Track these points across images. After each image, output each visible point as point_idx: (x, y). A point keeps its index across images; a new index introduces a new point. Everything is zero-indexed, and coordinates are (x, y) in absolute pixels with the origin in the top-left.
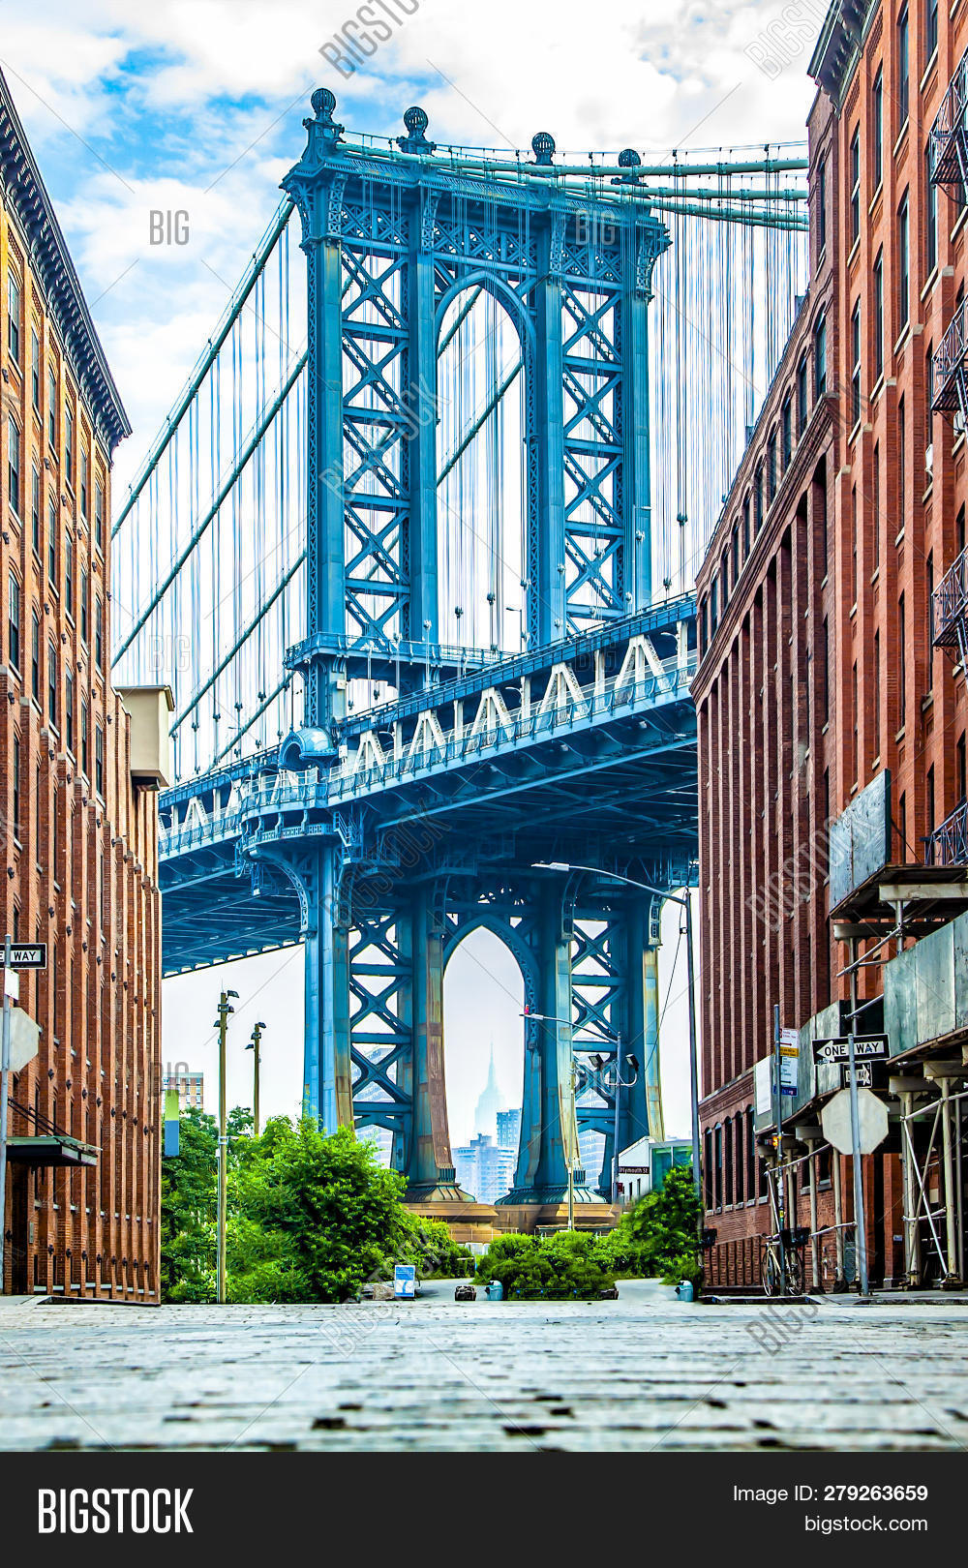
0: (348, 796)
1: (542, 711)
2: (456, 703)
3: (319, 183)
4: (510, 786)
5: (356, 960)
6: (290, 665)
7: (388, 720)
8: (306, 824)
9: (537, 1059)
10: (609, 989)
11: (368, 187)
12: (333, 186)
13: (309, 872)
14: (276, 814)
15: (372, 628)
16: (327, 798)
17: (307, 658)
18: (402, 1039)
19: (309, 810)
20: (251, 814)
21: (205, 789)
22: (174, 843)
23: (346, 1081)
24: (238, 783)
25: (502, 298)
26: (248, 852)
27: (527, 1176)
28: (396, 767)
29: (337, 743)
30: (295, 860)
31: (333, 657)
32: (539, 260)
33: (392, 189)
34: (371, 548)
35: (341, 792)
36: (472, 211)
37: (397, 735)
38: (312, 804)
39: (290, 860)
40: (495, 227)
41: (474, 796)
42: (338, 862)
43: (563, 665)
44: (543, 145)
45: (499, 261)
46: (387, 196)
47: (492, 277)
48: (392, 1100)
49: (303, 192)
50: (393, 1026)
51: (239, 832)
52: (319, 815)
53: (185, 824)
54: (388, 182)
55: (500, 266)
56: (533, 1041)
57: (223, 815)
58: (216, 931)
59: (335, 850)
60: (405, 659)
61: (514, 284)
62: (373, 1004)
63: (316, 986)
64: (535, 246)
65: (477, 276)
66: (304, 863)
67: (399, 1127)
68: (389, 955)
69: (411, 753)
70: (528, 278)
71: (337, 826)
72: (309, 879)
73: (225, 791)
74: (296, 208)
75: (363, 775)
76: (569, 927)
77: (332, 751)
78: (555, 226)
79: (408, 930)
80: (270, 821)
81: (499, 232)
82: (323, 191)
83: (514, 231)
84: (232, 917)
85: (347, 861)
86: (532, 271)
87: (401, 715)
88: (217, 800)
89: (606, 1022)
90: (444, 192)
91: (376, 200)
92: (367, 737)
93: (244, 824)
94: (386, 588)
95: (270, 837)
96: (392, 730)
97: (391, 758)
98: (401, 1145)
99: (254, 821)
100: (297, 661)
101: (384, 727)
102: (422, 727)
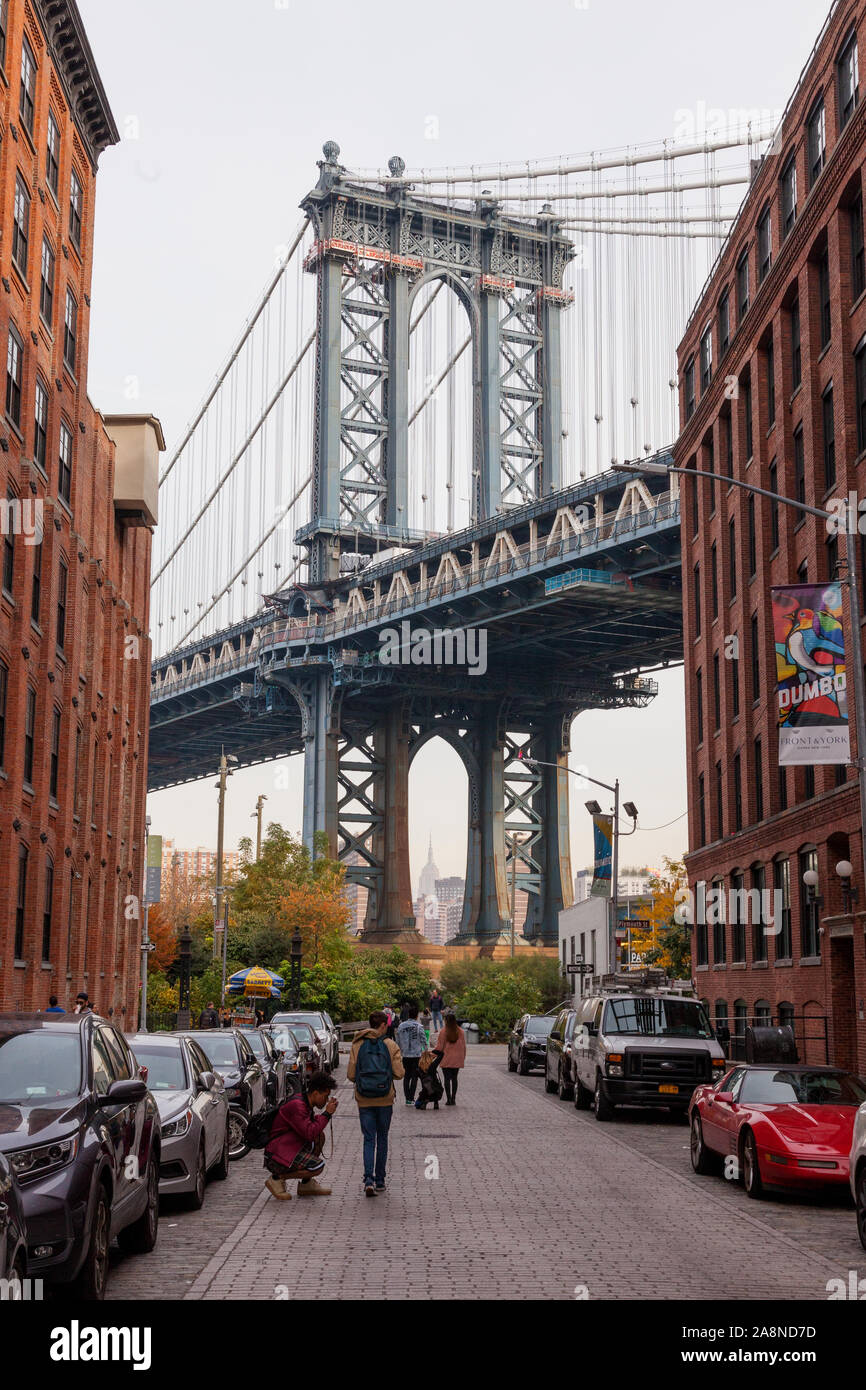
0: (339, 635)
1: (489, 565)
2: (422, 565)
3: (327, 203)
4: (463, 624)
5: (343, 759)
6: (299, 542)
7: (370, 579)
8: (308, 656)
9: (478, 835)
10: (531, 784)
11: (362, 207)
12: (337, 205)
13: (308, 693)
14: (285, 649)
15: (360, 516)
16: (324, 636)
17: (311, 537)
18: (376, 818)
19: (310, 645)
20: (267, 649)
21: (235, 635)
22: (211, 673)
23: (334, 850)
24: (259, 630)
25: (458, 290)
26: (263, 677)
27: (469, 924)
28: (376, 612)
29: (331, 598)
30: (299, 684)
31: (330, 535)
32: (484, 264)
33: (379, 210)
34: (360, 459)
35: (334, 632)
36: (436, 227)
37: (377, 590)
38: (312, 641)
39: (295, 684)
42: (331, 684)
43: (505, 532)
45: (455, 263)
46: (375, 214)
47: (451, 274)
48: (368, 865)
49: (316, 209)
50: (369, 809)
51: (258, 664)
52: (317, 649)
53: (220, 659)
55: (456, 266)
56: (475, 821)
57: (247, 652)
58: (241, 742)
59: (329, 676)
60: (384, 538)
61: (465, 279)
62: (355, 792)
63: (312, 777)
64: (481, 253)
65: (440, 272)
66: (306, 685)
67: (373, 886)
68: (368, 755)
69: (388, 601)
70: (474, 275)
71: (331, 657)
72: (309, 698)
73: (249, 636)
74: (311, 223)
75: (351, 619)
76: (504, 738)
77: (328, 604)
78: (495, 239)
79: (383, 737)
80: (281, 653)
81: (455, 242)
82: (330, 210)
83: (466, 242)
84: (254, 732)
85: (338, 683)
86: (479, 270)
87: (380, 576)
88: (243, 643)
89: (529, 808)
90: (417, 212)
91: (368, 217)
92: (355, 593)
93: (261, 657)
94: (370, 488)
95: (280, 665)
96: (373, 586)
97: (372, 605)
98: (374, 900)
99: (269, 654)
100: (304, 539)
101: (368, 584)
102: (396, 585)
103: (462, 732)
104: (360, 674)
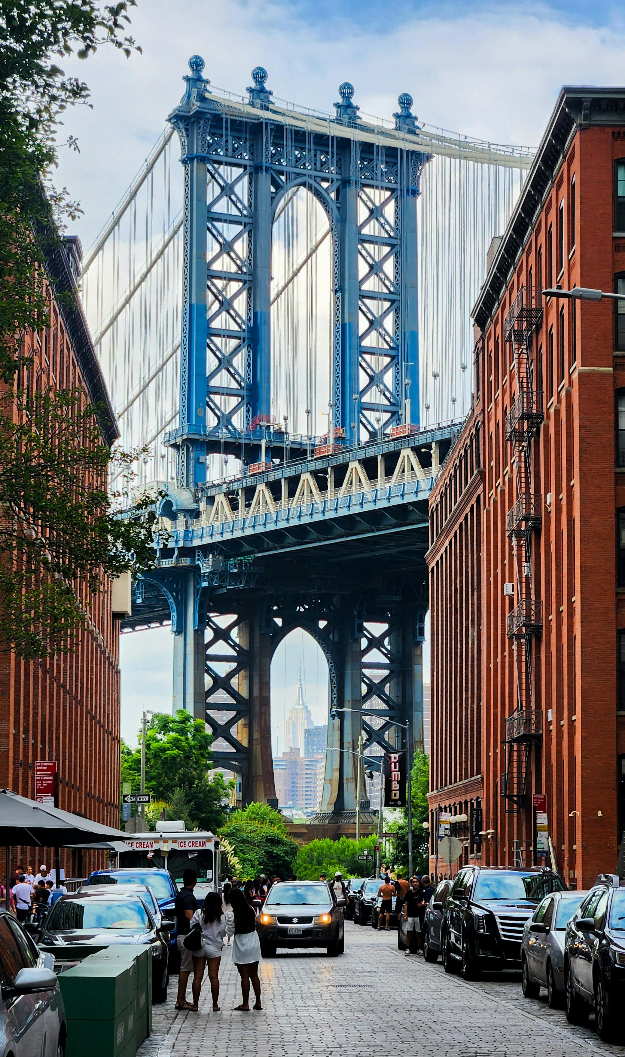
0: (207, 540)
1: (342, 495)
2: (283, 481)
3: (193, 120)
4: (320, 541)
5: (209, 651)
6: (167, 445)
7: (235, 488)
8: (176, 557)
9: (337, 720)
10: (389, 671)
11: (227, 122)
12: (203, 121)
13: (178, 591)
15: (225, 420)
16: (192, 540)
17: (179, 442)
18: (241, 708)
19: (179, 548)
27: (329, 804)
28: (241, 522)
29: (199, 500)
31: (197, 440)
32: (342, 169)
33: (243, 123)
35: (202, 537)
36: (298, 138)
37: (241, 500)
38: (181, 544)
40: (313, 147)
41: (295, 545)
42: (199, 583)
43: (357, 463)
44: (346, 91)
45: (316, 170)
46: (239, 128)
47: (309, 180)
48: (234, 751)
49: (182, 124)
50: (234, 698)
52: (186, 552)
54: (240, 119)
55: (316, 173)
56: (334, 708)
59: (196, 578)
60: (248, 442)
61: (325, 185)
62: (221, 683)
64: (340, 160)
65: (300, 180)
66: (174, 584)
68: (234, 648)
69: (252, 513)
70: (335, 181)
71: (199, 560)
74: (176, 133)
76: (361, 629)
77: (195, 506)
78: (354, 147)
79: (247, 631)
81: (316, 150)
82: (195, 124)
83: (325, 149)
85: (205, 584)
86: (339, 177)
87: (244, 485)
89: (386, 695)
91: (232, 130)
92: (220, 498)
94: (234, 392)
96: (238, 495)
97: (237, 517)
100: (172, 442)
101: (232, 493)
102: (259, 495)
103: (322, 624)
104: (226, 577)
